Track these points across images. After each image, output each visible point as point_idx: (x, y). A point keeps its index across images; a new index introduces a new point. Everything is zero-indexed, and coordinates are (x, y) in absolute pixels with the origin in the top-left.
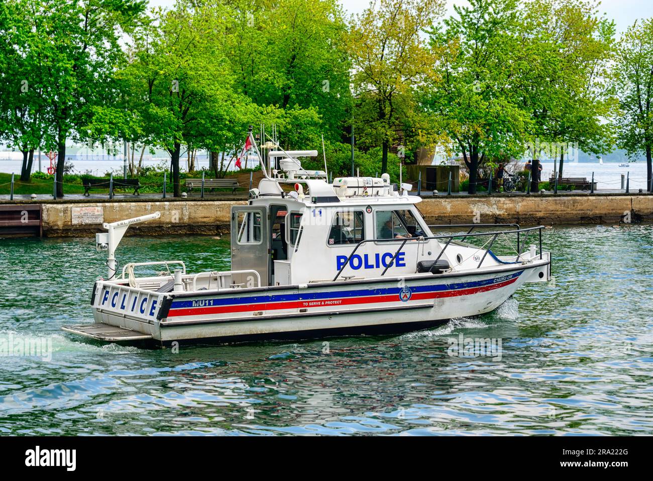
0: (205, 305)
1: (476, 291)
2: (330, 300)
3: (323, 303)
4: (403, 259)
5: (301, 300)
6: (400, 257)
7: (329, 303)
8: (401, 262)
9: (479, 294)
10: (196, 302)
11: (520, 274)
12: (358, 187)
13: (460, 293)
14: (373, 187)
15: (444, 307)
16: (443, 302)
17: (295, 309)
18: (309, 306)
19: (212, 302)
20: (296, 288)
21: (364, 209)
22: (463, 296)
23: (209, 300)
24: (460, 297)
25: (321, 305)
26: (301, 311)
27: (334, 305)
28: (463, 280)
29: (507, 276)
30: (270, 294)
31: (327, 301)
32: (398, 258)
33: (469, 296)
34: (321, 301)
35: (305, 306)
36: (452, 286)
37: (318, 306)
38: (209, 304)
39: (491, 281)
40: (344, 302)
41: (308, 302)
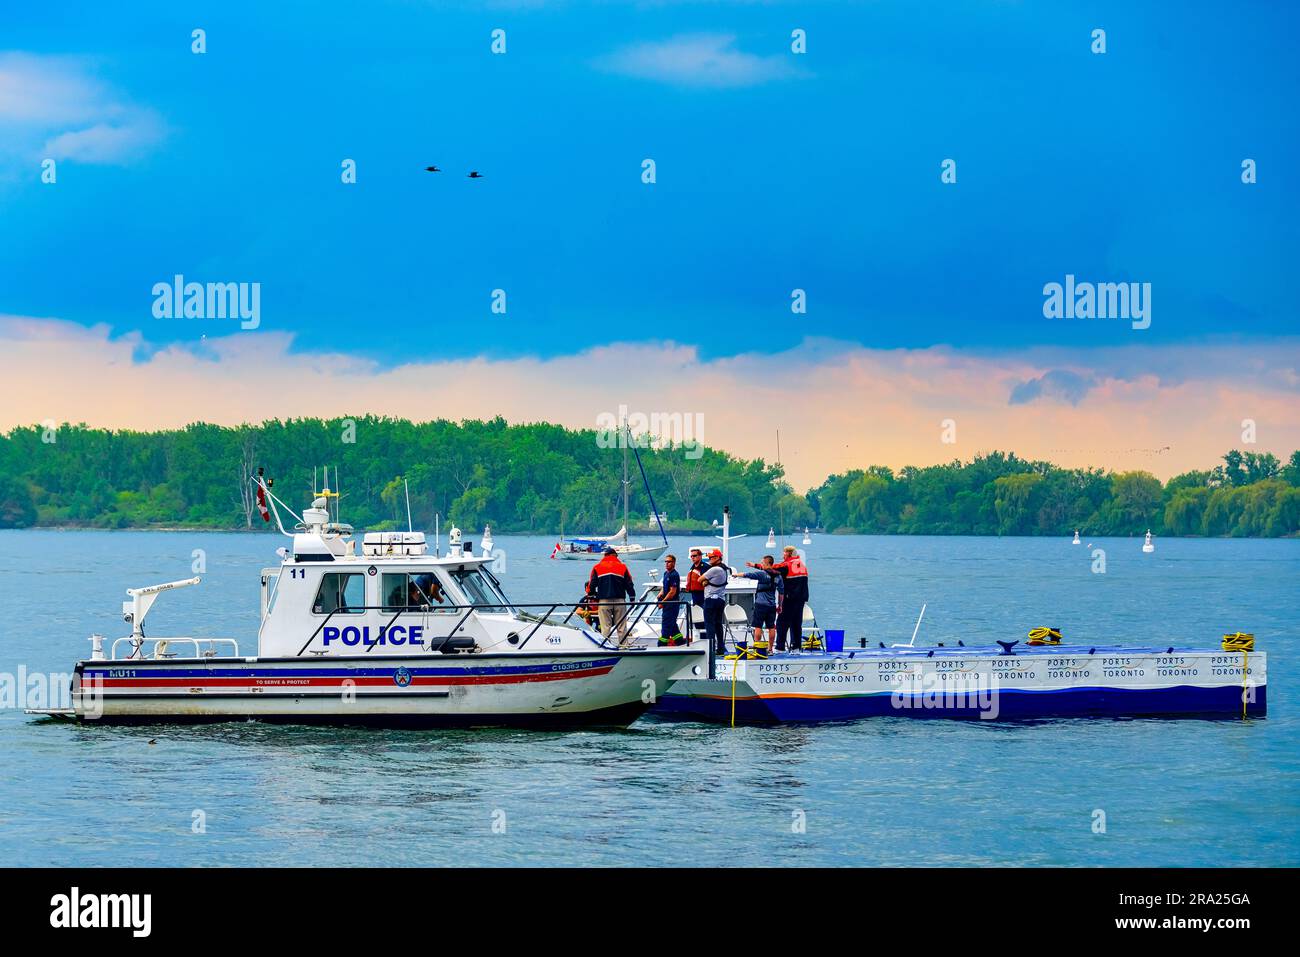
0: (126, 676)
1: (522, 680)
2: (294, 680)
3: (283, 682)
4: (419, 635)
5: (252, 677)
6: (416, 632)
7: (292, 682)
8: (417, 639)
9: (526, 684)
10: (114, 672)
11: (614, 662)
12: (381, 544)
13: (492, 681)
14: (402, 544)
15: (467, 698)
16: (465, 692)
17: (246, 688)
18: (264, 685)
19: (134, 672)
20: (243, 661)
21: (365, 570)
22: (497, 685)
23: (131, 671)
24: (492, 686)
25: (281, 685)
26: (254, 690)
27: (297, 685)
28: (493, 663)
29: (580, 663)
30: (211, 667)
31: (290, 680)
32: (414, 635)
33: (508, 686)
34: (281, 680)
35: (259, 685)
36: (475, 671)
37: (277, 685)
38: (131, 675)
39: (548, 668)
40: (314, 683)
41: (263, 680)
